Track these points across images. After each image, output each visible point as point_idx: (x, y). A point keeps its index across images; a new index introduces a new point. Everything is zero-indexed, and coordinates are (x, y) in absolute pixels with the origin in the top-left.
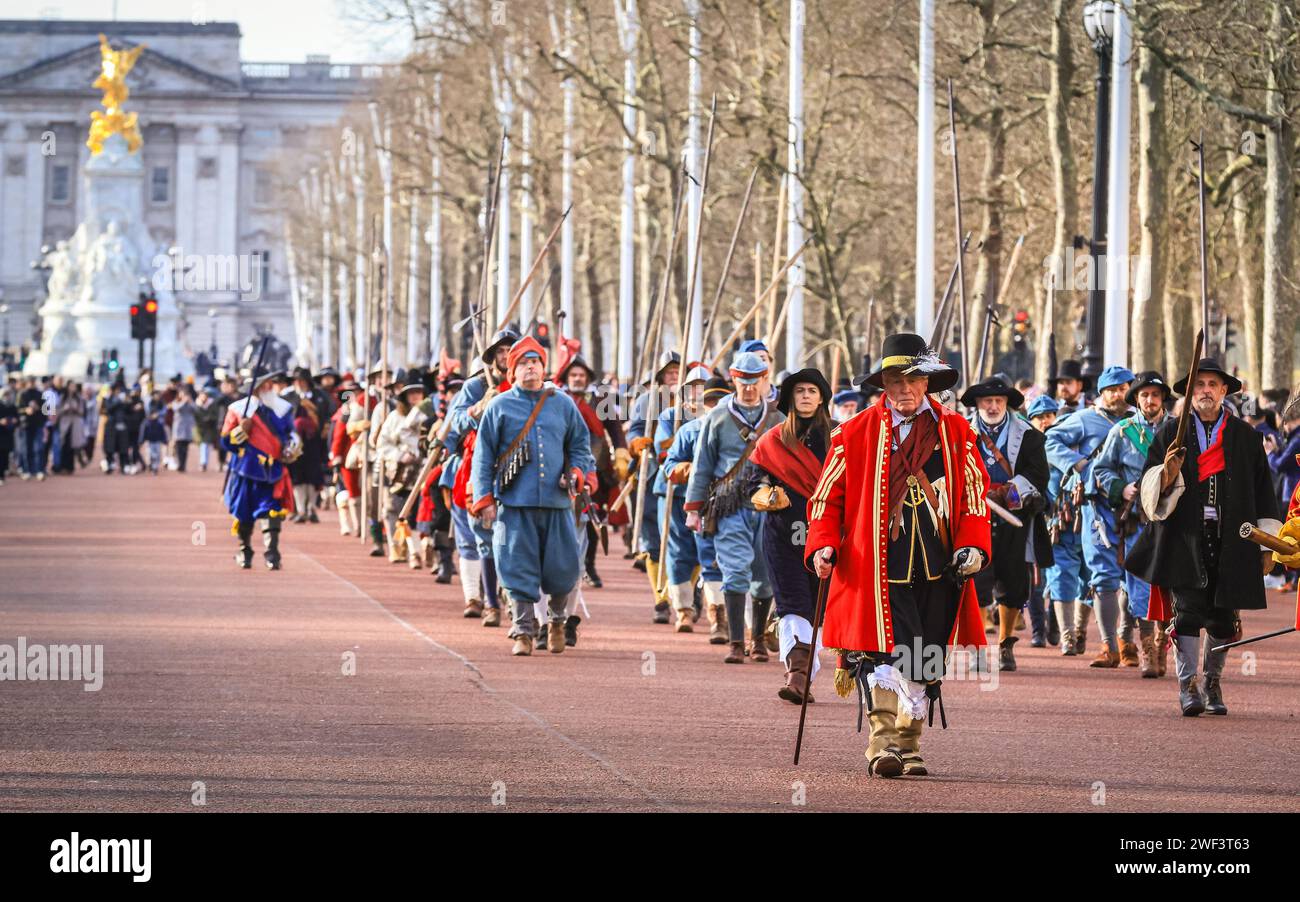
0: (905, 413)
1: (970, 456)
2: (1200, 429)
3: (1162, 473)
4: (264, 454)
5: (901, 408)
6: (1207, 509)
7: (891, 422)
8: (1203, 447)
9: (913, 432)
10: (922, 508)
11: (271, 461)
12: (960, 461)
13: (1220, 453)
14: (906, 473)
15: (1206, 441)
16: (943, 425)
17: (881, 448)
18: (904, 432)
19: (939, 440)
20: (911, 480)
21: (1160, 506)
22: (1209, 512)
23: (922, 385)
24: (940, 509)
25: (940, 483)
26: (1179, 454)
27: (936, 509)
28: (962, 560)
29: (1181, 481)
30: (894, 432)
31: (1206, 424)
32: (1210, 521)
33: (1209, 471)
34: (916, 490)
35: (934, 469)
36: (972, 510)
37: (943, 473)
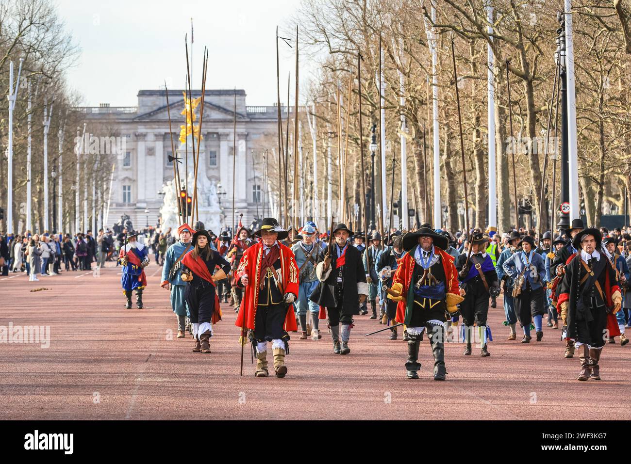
0: (268, 246)
1: (292, 262)
2: (338, 250)
3: (324, 264)
4: (134, 265)
5: (267, 244)
6: (338, 278)
7: (263, 248)
8: (339, 256)
9: (270, 252)
10: (272, 279)
11: (137, 267)
12: (287, 264)
13: (344, 259)
14: (266, 266)
15: (340, 253)
16: (282, 250)
17: (259, 257)
18: (267, 252)
19: (280, 255)
20: (268, 269)
21: (323, 276)
22: (339, 279)
23: (275, 236)
24: (278, 280)
25: (279, 271)
26: (329, 257)
27: (277, 279)
28: (286, 297)
29: (331, 267)
30: (264, 252)
31: (340, 248)
32: (339, 282)
33: (341, 264)
34: (270, 273)
35: (278, 265)
36: (292, 281)
37: (280, 267)
